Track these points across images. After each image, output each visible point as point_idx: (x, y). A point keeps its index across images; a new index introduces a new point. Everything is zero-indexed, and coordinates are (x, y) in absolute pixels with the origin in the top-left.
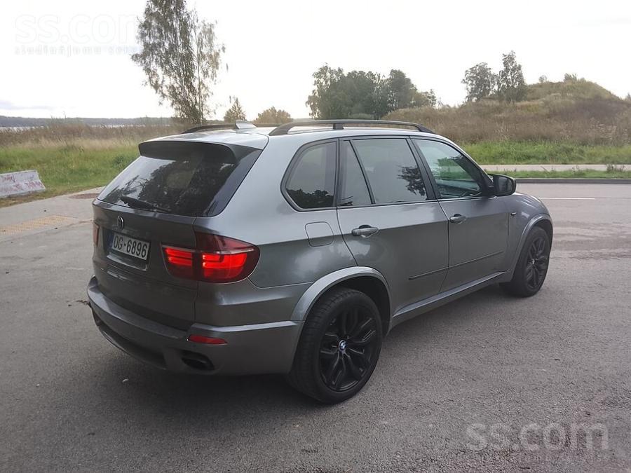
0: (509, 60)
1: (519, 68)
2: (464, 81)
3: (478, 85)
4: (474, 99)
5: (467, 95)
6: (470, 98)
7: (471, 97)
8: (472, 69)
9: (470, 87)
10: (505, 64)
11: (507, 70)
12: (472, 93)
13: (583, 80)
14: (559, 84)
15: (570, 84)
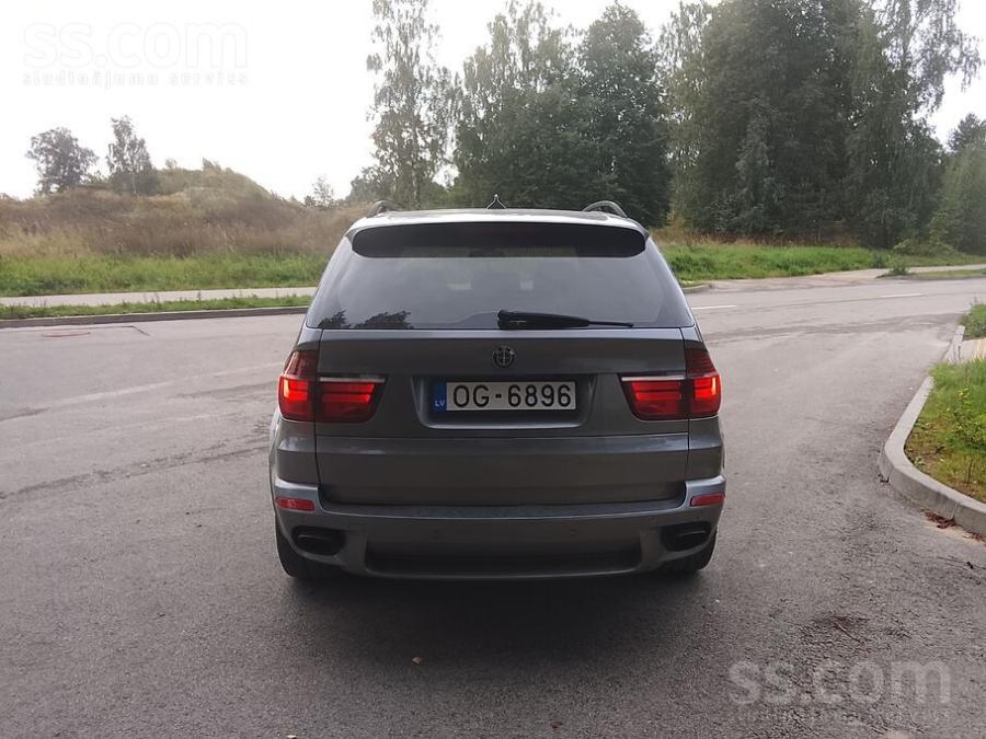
0: (122, 129)
1: (142, 144)
2: (30, 155)
3: (58, 164)
4: (54, 188)
5: (39, 179)
6: (46, 184)
7: (48, 182)
8: (43, 135)
9: (43, 166)
10: (118, 133)
11: (122, 144)
12: (50, 176)
13: (229, 170)
14: (196, 174)
15: (213, 174)
